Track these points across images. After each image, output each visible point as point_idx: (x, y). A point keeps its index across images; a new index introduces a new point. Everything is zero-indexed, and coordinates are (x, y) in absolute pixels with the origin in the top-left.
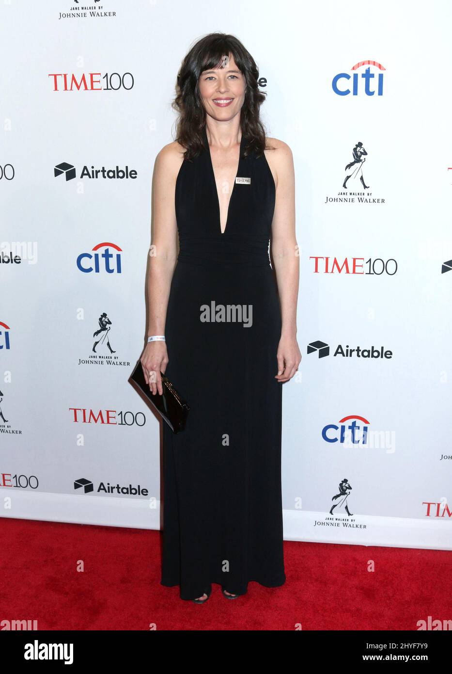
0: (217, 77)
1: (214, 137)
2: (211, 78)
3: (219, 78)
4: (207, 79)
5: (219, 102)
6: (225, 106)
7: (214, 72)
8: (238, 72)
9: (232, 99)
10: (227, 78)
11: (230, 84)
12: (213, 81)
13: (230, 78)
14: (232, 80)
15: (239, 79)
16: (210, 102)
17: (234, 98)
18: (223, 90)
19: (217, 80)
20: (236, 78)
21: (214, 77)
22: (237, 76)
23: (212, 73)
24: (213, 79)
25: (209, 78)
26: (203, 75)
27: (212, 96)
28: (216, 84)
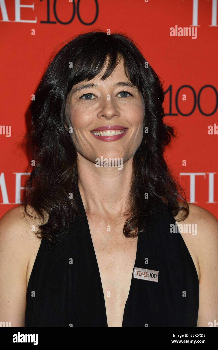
0: (99, 94)
1: (94, 201)
2: (88, 96)
3: (102, 94)
4: (81, 97)
5: (103, 134)
6: (113, 141)
7: (93, 85)
8: (131, 86)
9: (124, 129)
10: (116, 96)
11: (120, 105)
12: (92, 100)
13: (119, 95)
14: (124, 99)
15: (135, 98)
16: (87, 135)
17: (128, 127)
18: (109, 113)
19: (100, 99)
20: (131, 97)
21: (94, 94)
22: (132, 93)
23: (91, 87)
24: (93, 97)
25: (85, 95)
26: (74, 91)
27: (90, 124)
28: (97, 105)
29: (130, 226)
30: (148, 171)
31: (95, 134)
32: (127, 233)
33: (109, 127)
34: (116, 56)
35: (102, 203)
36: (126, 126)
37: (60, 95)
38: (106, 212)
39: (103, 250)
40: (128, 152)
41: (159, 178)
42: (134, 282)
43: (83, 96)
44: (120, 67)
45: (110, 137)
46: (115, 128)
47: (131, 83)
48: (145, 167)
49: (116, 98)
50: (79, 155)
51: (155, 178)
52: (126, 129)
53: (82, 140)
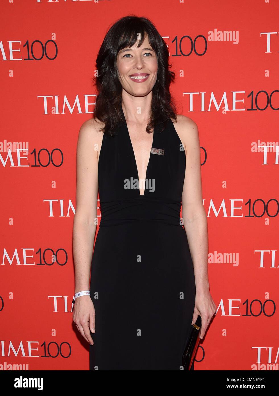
0: (134, 55)
2: (128, 56)
3: (136, 55)
5: (136, 78)
6: (141, 82)
7: (131, 50)
8: (152, 50)
9: (147, 75)
10: (143, 56)
11: (145, 61)
12: (130, 58)
13: (145, 55)
14: (148, 57)
15: (153, 56)
16: (127, 78)
17: (150, 74)
18: (140, 66)
19: (134, 58)
20: (151, 56)
21: (131, 54)
22: (151, 54)
23: (129, 51)
24: (131, 56)
25: (126, 55)
26: (121, 52)
27: (129, 72)
28: (133, 61)
29: (150, 127)
30: (160, 97)
31: (132, 78)
32: (148, 131)
33: (139, 74)
34: (144, 32)
35: (135, 115)
36: (149, 73)
37: (114, 55)
38: (137, 119)
39: (136, 139)
40: (149, 88)
41: (166, 101)
42: (152, 155)
43: (125, 55)
44: (146, 40)
45: (140, 80)
46: (142, 74)
47: (152, 48)
48: (159, 95)
49: (143, 57)
50: (123, 90)
51: (164, 101)
52: (148, 75)
53: (124, 81)
